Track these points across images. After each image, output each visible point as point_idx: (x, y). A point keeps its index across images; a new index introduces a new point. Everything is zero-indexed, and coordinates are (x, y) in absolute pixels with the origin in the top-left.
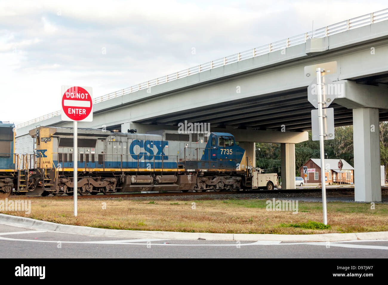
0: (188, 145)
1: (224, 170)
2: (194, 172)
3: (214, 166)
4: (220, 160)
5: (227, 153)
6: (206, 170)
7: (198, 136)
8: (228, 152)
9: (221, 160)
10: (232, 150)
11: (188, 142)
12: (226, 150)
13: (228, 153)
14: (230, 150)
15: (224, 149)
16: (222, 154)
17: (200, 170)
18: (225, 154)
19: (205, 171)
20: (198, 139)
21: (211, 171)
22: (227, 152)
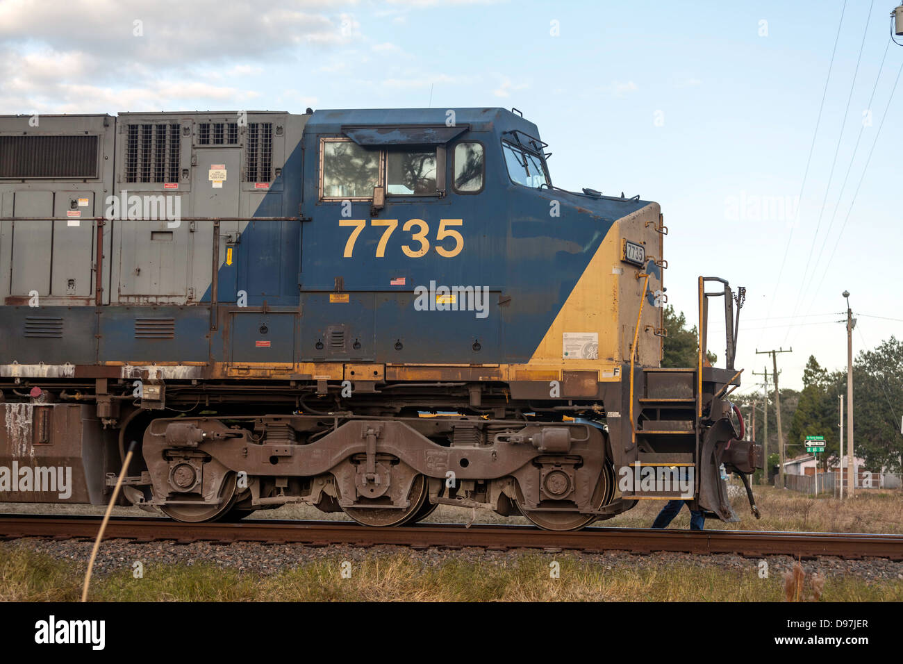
0: (83, 203)
1: (367, 373)
2: (63, 380)
3: (264, 343)
4: (333, 298)
5: (406, 250)
6: (180, 371)
7: (186, 143)
8: (420, 237)
9: (346, 298)
10: (459, 222)
11: (92, 185)
12: (393, 224)
13: (416, 246)
14: (444, 223)
15: (374, 223)
16: (348, 253)
17: (128, 370)
18: (380, 253)
19: (170, 376)
20: (184, 163)
21: (235, 373)
22: (400, 238)
